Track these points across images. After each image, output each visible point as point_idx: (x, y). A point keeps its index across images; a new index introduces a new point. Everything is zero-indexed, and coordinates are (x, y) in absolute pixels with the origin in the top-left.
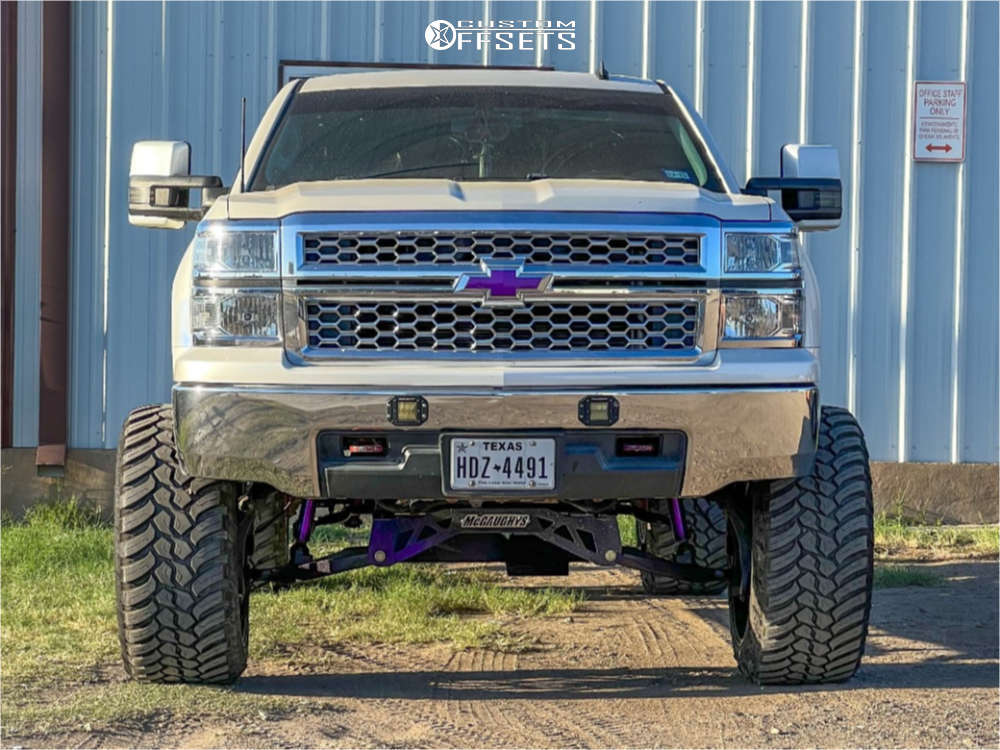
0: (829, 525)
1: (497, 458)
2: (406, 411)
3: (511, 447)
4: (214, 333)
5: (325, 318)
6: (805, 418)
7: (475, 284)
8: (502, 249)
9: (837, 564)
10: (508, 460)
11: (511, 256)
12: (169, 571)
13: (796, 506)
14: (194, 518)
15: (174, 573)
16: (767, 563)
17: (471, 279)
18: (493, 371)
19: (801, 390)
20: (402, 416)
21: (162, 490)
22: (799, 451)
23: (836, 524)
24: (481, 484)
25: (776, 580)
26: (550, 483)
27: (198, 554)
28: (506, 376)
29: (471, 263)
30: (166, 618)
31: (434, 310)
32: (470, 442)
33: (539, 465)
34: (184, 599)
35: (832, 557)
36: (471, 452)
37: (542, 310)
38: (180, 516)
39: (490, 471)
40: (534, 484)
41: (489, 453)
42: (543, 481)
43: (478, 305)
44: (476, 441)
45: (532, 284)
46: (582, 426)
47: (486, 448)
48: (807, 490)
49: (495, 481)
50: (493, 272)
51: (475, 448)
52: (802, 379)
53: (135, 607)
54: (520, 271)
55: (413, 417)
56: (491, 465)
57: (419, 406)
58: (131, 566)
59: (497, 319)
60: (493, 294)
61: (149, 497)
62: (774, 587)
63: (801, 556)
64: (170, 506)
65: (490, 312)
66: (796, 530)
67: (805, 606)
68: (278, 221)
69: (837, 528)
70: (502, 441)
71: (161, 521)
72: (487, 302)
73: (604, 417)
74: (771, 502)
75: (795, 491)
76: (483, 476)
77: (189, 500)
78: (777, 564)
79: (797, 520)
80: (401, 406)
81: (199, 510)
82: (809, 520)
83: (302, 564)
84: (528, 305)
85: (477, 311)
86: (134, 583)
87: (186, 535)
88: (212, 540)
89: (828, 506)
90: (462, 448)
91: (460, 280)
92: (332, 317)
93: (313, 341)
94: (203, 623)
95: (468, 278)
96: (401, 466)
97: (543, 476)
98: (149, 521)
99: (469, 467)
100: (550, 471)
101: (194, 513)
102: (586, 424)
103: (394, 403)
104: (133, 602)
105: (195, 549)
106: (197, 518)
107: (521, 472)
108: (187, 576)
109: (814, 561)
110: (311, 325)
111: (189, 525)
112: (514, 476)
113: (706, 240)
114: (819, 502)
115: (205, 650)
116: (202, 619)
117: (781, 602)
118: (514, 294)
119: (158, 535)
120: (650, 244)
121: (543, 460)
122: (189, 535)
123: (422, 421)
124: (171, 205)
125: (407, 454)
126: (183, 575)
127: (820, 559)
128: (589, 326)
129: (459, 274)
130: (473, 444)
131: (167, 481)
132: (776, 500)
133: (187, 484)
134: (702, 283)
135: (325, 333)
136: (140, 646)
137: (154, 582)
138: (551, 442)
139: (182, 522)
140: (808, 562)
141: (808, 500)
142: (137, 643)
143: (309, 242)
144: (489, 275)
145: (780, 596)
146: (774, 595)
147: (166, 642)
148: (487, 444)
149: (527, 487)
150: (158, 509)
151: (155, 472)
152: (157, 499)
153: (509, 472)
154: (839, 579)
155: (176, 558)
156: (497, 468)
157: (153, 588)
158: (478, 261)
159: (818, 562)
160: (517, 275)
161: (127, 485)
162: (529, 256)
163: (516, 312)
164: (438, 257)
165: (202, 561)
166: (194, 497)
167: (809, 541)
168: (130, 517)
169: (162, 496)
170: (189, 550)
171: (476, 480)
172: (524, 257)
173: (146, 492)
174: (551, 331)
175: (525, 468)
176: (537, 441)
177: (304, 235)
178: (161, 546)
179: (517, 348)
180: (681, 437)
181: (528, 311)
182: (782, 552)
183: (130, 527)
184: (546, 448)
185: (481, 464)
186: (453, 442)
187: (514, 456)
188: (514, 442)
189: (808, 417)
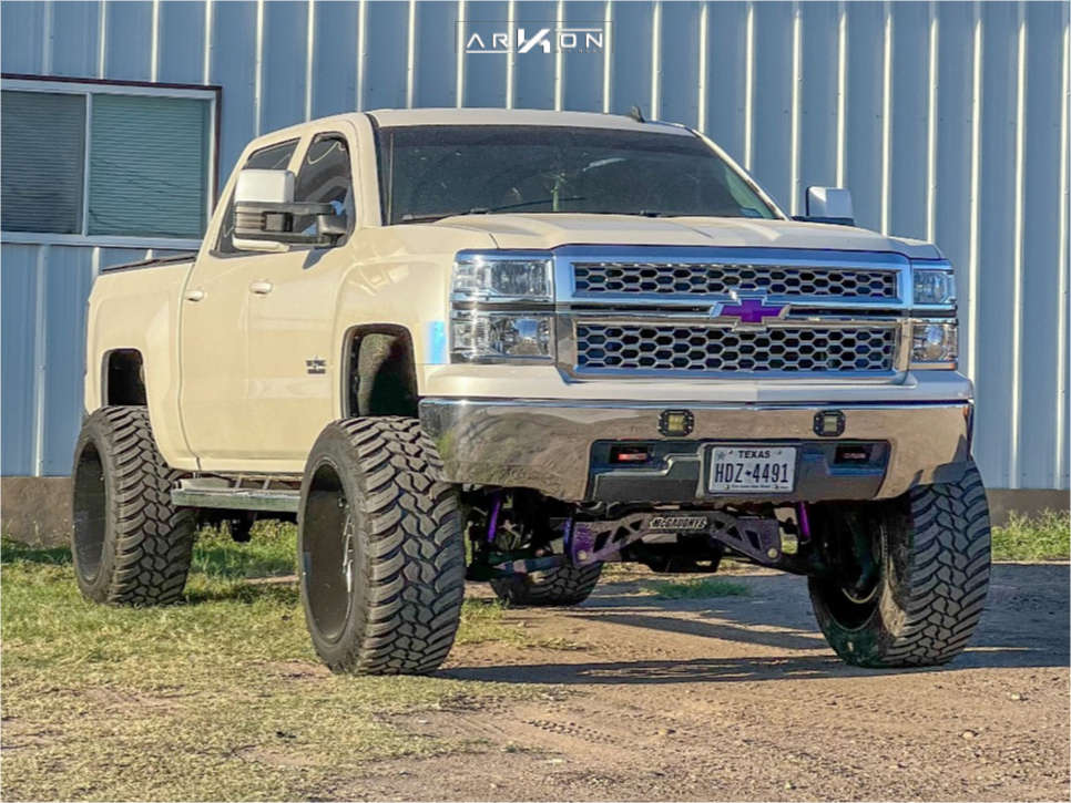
0: (961, 524)
1: (750, 464)
2: (675, 423)
3: (761, 455)
4: (474, 352)
5: (593, 339)
6: (961, 437)
7: (729, 311)
8: (747, 281)
9: (968, 558)
10: (758, 466)
11: (754, 287)
12: (417, 569)
13: (934, 508)
14: (437, 521)
15: (421, 571)
16: (911, 558)
17: (725, 307)
18: (745, 388)
19: (958, 406)
20: (672, 428)
21: (406, 496)
22: (954, 459)
23: (966, 524)
24: (734, 487)
25: (919, 573)
26: (789, 486)
27: (443, 554)
28: (760, 393)
29: (721, 293)
30: (408, 614)
31: (689, 334)
32: (729, 450)
33: (782, 470)
34: (428, 595)
35: (965, 552)
36: (729, 459)
37: (777, 335)
38: (425, 519)
39: (743, 477)
40: (777, 487)
41: (743, 460)
42: (785, 484)
43: (726, 330)
44: (734, 449)
45: (775, 312)
46: (817, 437)
47: (741, 456)
48: (940, 494)
49: (746, 484)
50: (743, 301)
51: (732, 456)
52: (961, 396)
53: (381, 603)
54: (764, 300)
55: (681, 428)
56: (744, 470)
57: (686, 419)
58: (382, 565)
59: (741, 343)
60: (743, 321)
61: (395, 502)
62: (917, 579)
63: (941, 552)
64: (415, 510)
65: (737, 336)
66: (935, 529)
67: (940, 596)
68: (548, 253)
69: (967, 528)
70: (754, 450)
71: (409, 523)
72: (736, 327)
73: (834, 428)
74: (913, 504)
75: (931, 495)
76: (737, 481)
77: (431, 504)
78: (921, 558)
79: (935, 520)
80: (671, 419)
81: (442, 513)
82: (945, 520)
83: (497, 564)
84: (768, 330)
85: (727, 335)
86: (384, 581)
87: (431, 537)
88: (452, 542)
89: (959, 508)
90: (721, 456)
91: (715, 308)
92: (599, 339)
93: (581, 360)
94: (439, 618)
95: (721, 306)
96: (665, 472)
97: (784, 481)
98: (398, 524)
99: (725, 473)
100: (790, 478)
101: (437, 515)
102: (820, 435)
103: (665, 416)
104: (382, 598)
105: (439, 549)
106: (441, 520)
107: (767, 477)
108: (432, 574)
109: (950, 556)
110: (581, 346)
111: (434, 528)
112: (762, 480)
113: (901, 276)
114: (951, 505)
115: (435, 642)
116: (440, 613)
117: (922, 591)
118: (760, 321)
119: (407, 536)
120: (860, 278)
121: (785, 466)
122: (434, 537)
123: (689, 432)
124: (285, 231)
125: (670, 462)
126: (429, 572)
127: (956, 554)
128: (813, 350)
129: (714, 303)
130: (731, 453)
131: (409, 488)
132: (918, 503)
133: (426, 491)
134: (898, 313)
135: (593, 353)
136: (377, 639)
137: (402, 580)
138: (793, 450)
139: (427, 526)
140: (945, 557)
141: (942, 503)
142: (376, 636)
143: (579, 271)
144: (740, 303)
145: (921, 587)
146: (915, 586)
147: (402, 635)
148: (741, 452)
149: (772, 489)
150: (405, 513)
151: (396, 479)
152: (402, 504)
153: (757, 477)
154: (970, 571)
155: (423, 558)
156: (748, 473)
157: (401, 586)
158: (727, 291)
159: (953, 558)
160: (763, 304)
161: (372, 491)
162: (768, 288)
163: (758, 336)
164: (693, 287)
165: (445, 560)
166: (436, 502)
167: (946, 539)
168: (381, 520)
169: (406, 501)
170: (434, 550)
171: (730, 484)
172: (764, 288)
173: (391, 498)
174: (784, 353)
175: (770, 474)
176: (784, 450)
177: (577, 264)
178: (410, 547)
179: (758, 368)
180: (886, 446)
181: (767, 336)
182: (923, 549)
183: (382, 529)
184: (787, 456)
185: (737, 469)
186: (714, 450)
187: (763, 462)
188: (764, 450)
189: (965, 435)
